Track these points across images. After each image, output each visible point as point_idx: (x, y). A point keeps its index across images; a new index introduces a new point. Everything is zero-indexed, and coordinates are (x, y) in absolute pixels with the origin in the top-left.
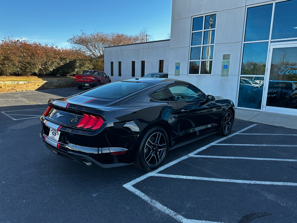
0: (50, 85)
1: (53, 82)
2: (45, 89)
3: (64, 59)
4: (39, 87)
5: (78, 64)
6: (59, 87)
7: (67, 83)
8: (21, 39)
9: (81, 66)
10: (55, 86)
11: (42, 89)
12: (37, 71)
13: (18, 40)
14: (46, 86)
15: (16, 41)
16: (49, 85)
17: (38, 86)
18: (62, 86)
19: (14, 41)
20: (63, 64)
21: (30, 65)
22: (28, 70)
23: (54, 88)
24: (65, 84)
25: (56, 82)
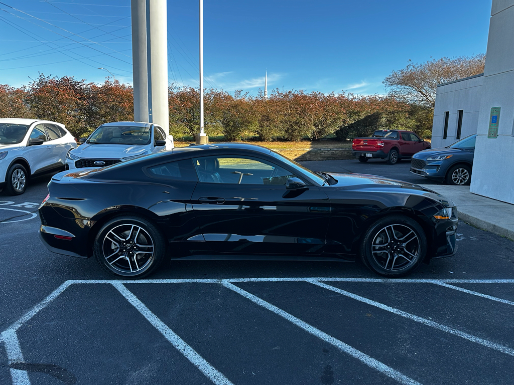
0: (316, 155)
1: (322, 150)
2: (306, 161)
3: (356, 113)
4: (296, 157)
5: (384, 120)
6: (331, 159)
7: (348, 152)
8: (294, 91)
9: (390, 122)
10: (324, 157)
11: (301, 161)
12: (309, 135)
13: (290, 92)
14: (308, 156)
15: (288, 93)
16: (313, 155)
17: (296, 155)
18: (337, 157)
19: (284, 93)
20: (353, 122)
21: (299, 126)
22: (296, 133)
23: (322, 159)
24: (345, 154)
25: (328, 151)
